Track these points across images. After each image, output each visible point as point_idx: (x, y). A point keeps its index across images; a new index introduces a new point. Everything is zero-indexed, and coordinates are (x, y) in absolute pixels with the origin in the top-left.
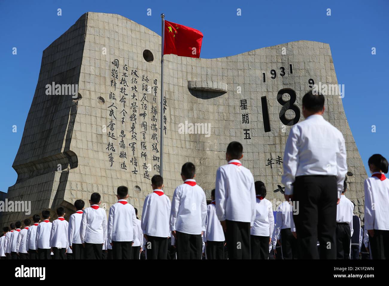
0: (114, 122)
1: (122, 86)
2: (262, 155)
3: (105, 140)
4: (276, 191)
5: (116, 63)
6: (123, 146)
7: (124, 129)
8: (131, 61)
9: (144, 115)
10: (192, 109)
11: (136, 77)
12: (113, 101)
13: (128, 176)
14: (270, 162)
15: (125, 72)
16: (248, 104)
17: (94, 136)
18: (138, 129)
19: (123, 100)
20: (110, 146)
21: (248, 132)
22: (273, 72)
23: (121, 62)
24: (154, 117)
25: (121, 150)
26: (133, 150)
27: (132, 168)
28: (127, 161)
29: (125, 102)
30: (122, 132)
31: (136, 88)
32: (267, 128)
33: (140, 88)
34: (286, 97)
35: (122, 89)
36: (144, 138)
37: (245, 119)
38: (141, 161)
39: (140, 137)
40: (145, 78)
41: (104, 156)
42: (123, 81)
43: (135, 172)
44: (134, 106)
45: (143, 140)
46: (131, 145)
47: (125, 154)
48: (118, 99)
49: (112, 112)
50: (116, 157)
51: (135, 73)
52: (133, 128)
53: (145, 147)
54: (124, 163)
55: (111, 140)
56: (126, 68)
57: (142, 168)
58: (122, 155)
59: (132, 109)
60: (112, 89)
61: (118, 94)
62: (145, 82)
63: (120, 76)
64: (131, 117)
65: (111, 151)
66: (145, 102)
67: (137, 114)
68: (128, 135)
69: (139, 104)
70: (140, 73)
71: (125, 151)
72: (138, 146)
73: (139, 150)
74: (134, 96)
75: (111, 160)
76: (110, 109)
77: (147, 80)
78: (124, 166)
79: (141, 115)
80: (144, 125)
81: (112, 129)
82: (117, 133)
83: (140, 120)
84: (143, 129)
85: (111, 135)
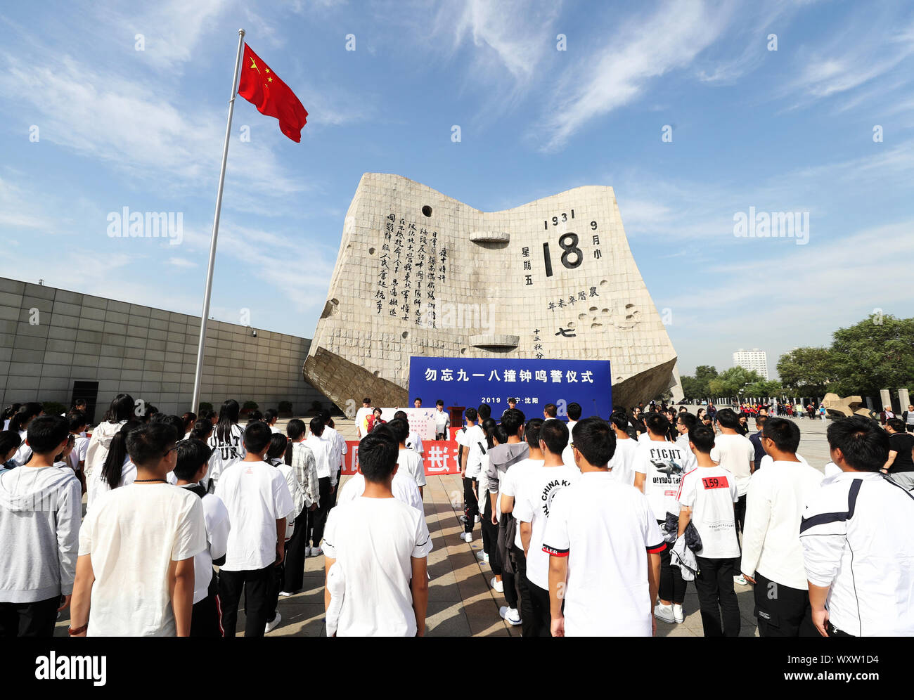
0: (386, 271)
1: (398, 238)
2: (544, 299)
3: (375, 288)
4: (557, 334)
5: (392, 218)
6: (395, 294)
7: (397, 278)
8: (409, 217)
9: (421, 265)
10: (473, 259)
11: (414, 231)
12: (387, 252)
13: (398, 322)
14: (552, 306)
15: (402, 225)
16: (530, 251)
17: (363, 284)
18: (414, 278)
19: (397, 251)
20: (380, 295)
21: (530, 278)
22: (555, 219)
23: (398, 217)
24: (432, 266)
25: (392, 297)
26: (406, 297)
27: (403, 314)
28: (398, 308)
29: (399, 253)
30: (395, 281)
31: (413, 240)
32: (549, 272)
33: (417, 240)
34: (568, 241)
35: (397, 241)
36: (419, 286)
37: (527, 265)
38: (413, 308)
39: (414, 286)
40: (423, 231)
41: (371, 303)
42: (399, 234)
43: (406, 318)
44: (410, 257)
45: (418, 288)
46: (404, 293)
47: (396, 302)
48: (392, 250)
49: (384, 262)
50: (385, 304)
51: (413, 227)
52: (407, 277)
53: (420, 295)
54: (393, 310)
55: (381, 288)
56: (402, 222)
57: (414, 315)
58: (393, 302)
59: (408, 259)
60: (387, 242)
61: (392, 245)
62: (423, 234)
63: (397, 229)
64: (406, 267)
65: (380, 299)
66: (423, 253)
67: (413, 264)
68: (402, 284)
69: (415, 254)
70: (418, 227)
71: (396, 298)
72: (412, 294)
73: (412, 297)
74: (410, 247)
75: (380, 307)
76: (383, 259)
77: (426, 233)
78: (393, 312)
79: (417, 265)
80: (420, 274)
81: (383, 277)
82: (388, 281)
83: (415, 269)
84: (419, 278)
85: (382, 284)
